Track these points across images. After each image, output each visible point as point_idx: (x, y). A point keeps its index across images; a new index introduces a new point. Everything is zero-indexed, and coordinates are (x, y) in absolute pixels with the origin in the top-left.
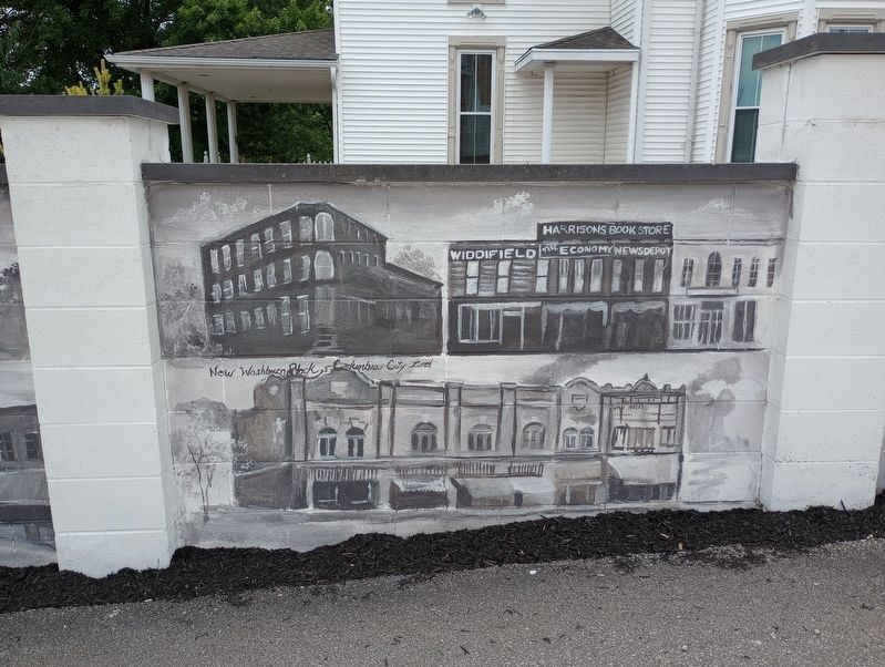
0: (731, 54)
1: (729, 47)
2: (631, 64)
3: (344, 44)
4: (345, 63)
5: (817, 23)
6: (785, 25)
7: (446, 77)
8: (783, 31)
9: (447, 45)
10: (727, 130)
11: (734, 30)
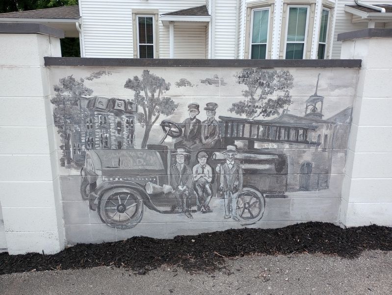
0: (249, 19)
1: (248, 16)
3: (83, 12)
4: (84, 20)
5: (283, 4)
6: (270, 5)
7: (132, 27)
8: (270, 8)
9: (131, 13)
10: (248, 54)
11: (250, 7)
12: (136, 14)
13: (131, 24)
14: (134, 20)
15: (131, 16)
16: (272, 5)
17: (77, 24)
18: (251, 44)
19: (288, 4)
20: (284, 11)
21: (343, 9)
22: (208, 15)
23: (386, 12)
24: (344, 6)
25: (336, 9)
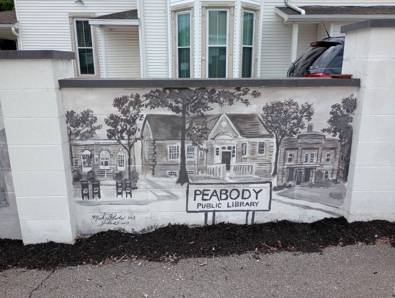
0: (174, 23)
1: (173, 19)
2: (138, 26)
3: (20, 17)
4: (22, 25)
5: (201, 8)
6: (190, 9)
7: (69, 31)
8: (190, 12)
9: (68, 17)
10: (176, 57)
11: (173, 11)
12: (73, 18)
13: (69, 28)
14: (71, 24)
15: (68, 20)
16: (192, 9)
17: (13, 29)
18: (178, 47)
19: (207, 8)
20: (202, 14)
21: (273, 11)
22: (137, 18)
23: (306, 14)
24: (274, 7)
25: (262, 11)
